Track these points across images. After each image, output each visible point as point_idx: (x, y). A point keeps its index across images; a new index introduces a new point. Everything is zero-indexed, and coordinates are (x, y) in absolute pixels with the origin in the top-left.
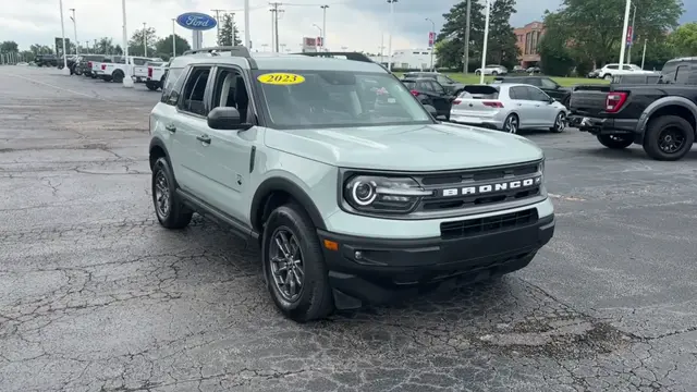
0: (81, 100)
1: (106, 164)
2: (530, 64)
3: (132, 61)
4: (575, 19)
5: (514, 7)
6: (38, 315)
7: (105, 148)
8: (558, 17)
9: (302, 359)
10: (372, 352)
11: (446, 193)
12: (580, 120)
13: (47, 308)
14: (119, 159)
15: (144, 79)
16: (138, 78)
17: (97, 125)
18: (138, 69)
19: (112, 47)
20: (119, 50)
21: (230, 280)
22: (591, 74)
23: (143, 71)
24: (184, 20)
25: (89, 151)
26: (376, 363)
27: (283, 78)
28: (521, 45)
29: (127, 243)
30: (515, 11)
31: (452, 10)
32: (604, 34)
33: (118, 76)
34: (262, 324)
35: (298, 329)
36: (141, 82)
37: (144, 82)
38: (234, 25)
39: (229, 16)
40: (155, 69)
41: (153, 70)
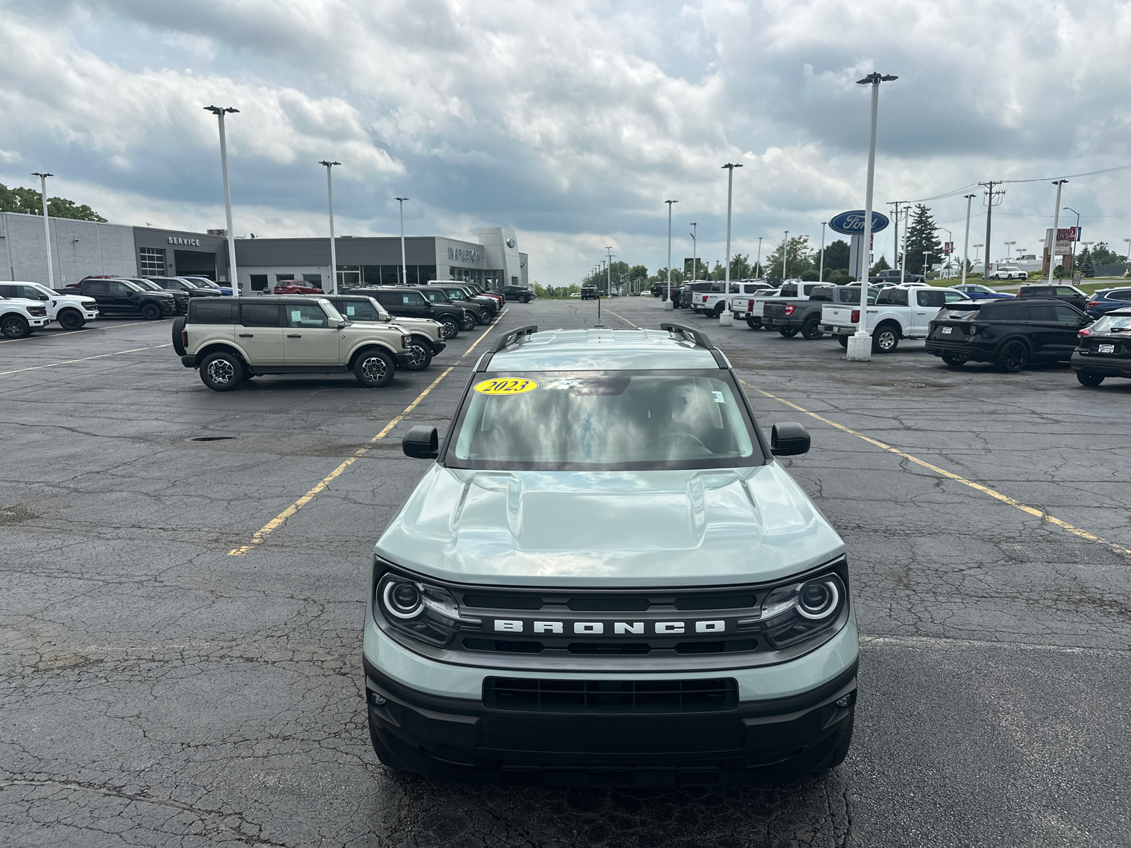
11: (500, 625)
15: (743, 315)
16: (738, 312)
18: (736, 301)
19: (746, 267)
24: (840, 224)
33: (717, 311)
36: (740, 318)
37: (743, 319)
38: (930, 220)
39: (924, 207)
40: (757, 301)
41: (755, 302)
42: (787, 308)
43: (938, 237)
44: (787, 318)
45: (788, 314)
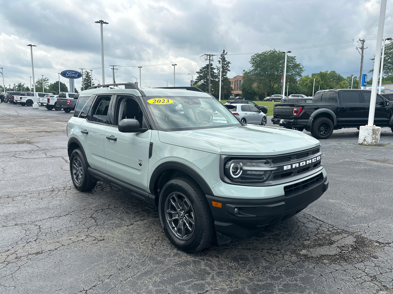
0: (10, 116)
1: (33, 152)
2: (237, 95)
3: (37, 95)
4: (257, 74)
5: (229, 69)
6: (9, 263)
7: (29, 143)
8: (249, 73)
9: (203, 282)
10: (244, 271)
11: (285, 168)
12: (279, 121)
13: (14, 256)
14: (40, 149)
15: (45, 104)
16: (42, 103)
17: (21, 129)
18: (41, 99)
19: (24, 88)
20: (28, 89)
21: (132, 224)
22: (265, 99)
23: (44, 100)
24: (64, 74)
25: (20, 145)
26: (251, 280)
27: (162, 101)
28: (233, 86)
29: (58, 203)
30: (229, 71)
31: (200, 70)
32: (270, 81)
33: (29, 103)
34: (165, 256)
35: (190, 258)
36: (43, 106)
37: (45, 106)
38: (90, 76)
39: (88, 72)
40: (51, 99)
41: (50, 99)
42: (68, 101)
43: (93, 82)
44: (68, 105)
45: (68, 103)
